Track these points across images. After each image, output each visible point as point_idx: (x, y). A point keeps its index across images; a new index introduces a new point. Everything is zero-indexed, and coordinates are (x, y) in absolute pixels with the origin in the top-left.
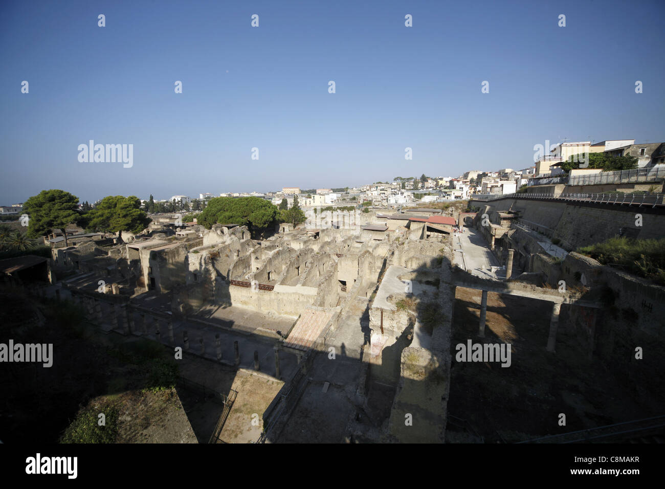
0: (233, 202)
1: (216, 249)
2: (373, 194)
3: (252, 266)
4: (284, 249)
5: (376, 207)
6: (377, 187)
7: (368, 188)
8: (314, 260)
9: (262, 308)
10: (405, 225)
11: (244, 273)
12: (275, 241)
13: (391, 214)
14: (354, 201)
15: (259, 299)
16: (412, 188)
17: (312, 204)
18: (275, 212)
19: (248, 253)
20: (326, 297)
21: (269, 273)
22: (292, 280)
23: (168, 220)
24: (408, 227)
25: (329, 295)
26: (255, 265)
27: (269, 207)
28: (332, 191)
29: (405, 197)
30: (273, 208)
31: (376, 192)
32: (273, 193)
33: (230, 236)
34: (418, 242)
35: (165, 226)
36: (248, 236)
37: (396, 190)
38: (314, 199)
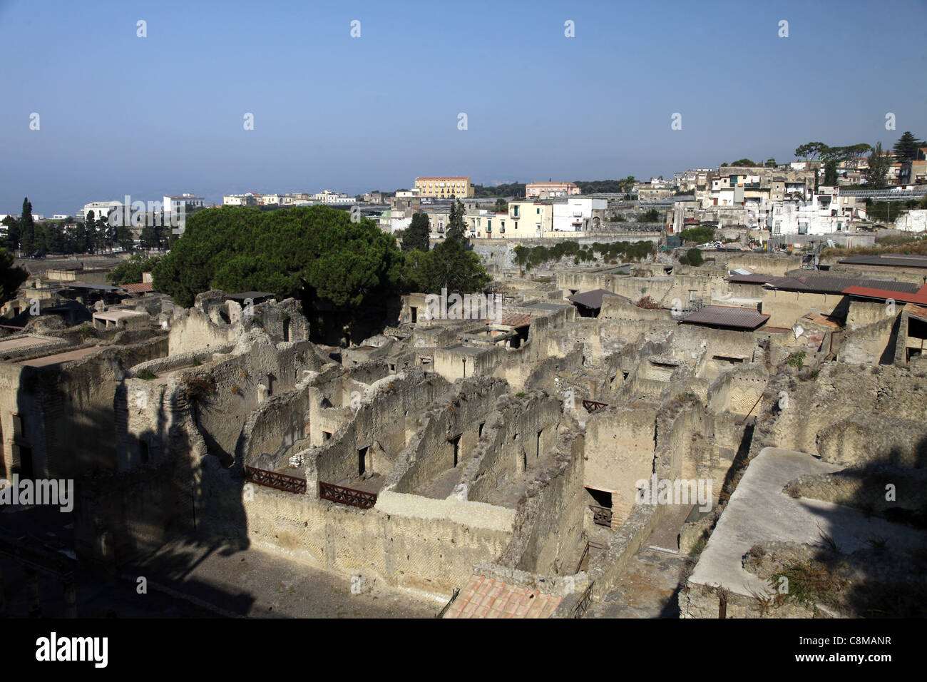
0: (258, 222)
1: (205, 367)
2: (720, 203)
3: (312, 427)
4: (410, 378)
5: (730, 245)
6: (733, 178)
7: (703, 180)
8: (505, 417)
9: (338, 561)
10: (830, 312)
11: (287, 449)
12: (383, 352)
13: (779, 271)
14: (650, 224)
15: (329, 533)
16: (863, 181)
17: (511, 232)
18: (387, 258)
19: (300, 387)
20: (541, 539)
21: (362, 453)
22: (435, 479)
23: (70, 277)
24: (839, 317)
25: (552, 535)
26: (319, 426)
27: (370, 241)
28: (577, 191)
29: (834, 213)
30: (381, 243)
31: (729, 196)
32: (384, 195)
33: (248, 328)
34: (867, 373)
35: (62, 293)
36: (300, 332)
37: (801, 190)
38: (516, 214)
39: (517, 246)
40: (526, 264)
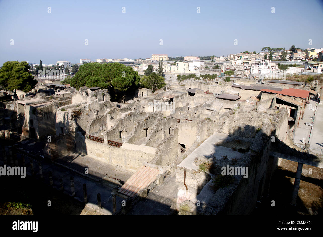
1: (79, 108)
2: (237, 64)
3: (108, 125)
4: (136, 112)
5: (238, 76)
6: (241, 56)
7: (232, 57)
8: (159, 123)
9: (112, 161)
10: (257, 96)
11: (101, 131)
12: (132, 105)
13: (247, 84)
14: (216, 69)
15: (110, 154)
16: (280, 59)
17: (176, 71)
18: (135, 78)
19: (105, 114)
20: (163, 156)
21: (121, 132)
22: (140, 140)
23: (51, 82)
24: (259, 97)
25: (167, 156)
26: (110, 124)
27: (130, 73)
28: (199, 59)
29: (269, 68)
30: (133, 74)
31: (239, 62)
32: (142, 59)
33: (92, 97)
34: (247, 113)
35: (48, 87)
36: (108, 98)
37: (260, 61)
38: (178, 66)
39: (178, 75)
40: (180, 80)
